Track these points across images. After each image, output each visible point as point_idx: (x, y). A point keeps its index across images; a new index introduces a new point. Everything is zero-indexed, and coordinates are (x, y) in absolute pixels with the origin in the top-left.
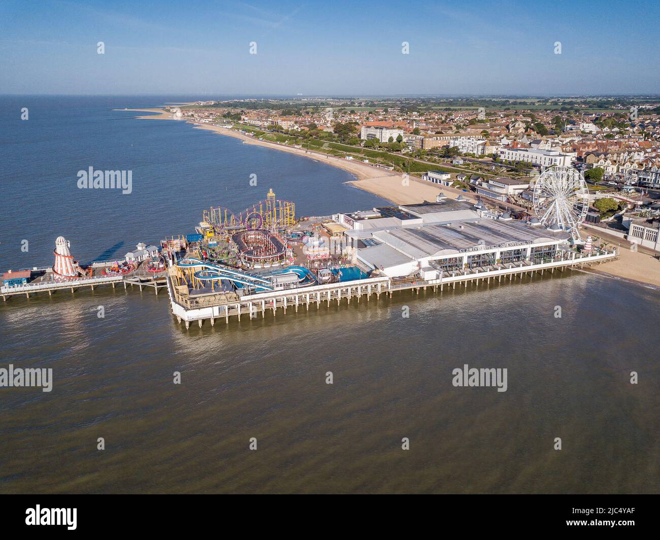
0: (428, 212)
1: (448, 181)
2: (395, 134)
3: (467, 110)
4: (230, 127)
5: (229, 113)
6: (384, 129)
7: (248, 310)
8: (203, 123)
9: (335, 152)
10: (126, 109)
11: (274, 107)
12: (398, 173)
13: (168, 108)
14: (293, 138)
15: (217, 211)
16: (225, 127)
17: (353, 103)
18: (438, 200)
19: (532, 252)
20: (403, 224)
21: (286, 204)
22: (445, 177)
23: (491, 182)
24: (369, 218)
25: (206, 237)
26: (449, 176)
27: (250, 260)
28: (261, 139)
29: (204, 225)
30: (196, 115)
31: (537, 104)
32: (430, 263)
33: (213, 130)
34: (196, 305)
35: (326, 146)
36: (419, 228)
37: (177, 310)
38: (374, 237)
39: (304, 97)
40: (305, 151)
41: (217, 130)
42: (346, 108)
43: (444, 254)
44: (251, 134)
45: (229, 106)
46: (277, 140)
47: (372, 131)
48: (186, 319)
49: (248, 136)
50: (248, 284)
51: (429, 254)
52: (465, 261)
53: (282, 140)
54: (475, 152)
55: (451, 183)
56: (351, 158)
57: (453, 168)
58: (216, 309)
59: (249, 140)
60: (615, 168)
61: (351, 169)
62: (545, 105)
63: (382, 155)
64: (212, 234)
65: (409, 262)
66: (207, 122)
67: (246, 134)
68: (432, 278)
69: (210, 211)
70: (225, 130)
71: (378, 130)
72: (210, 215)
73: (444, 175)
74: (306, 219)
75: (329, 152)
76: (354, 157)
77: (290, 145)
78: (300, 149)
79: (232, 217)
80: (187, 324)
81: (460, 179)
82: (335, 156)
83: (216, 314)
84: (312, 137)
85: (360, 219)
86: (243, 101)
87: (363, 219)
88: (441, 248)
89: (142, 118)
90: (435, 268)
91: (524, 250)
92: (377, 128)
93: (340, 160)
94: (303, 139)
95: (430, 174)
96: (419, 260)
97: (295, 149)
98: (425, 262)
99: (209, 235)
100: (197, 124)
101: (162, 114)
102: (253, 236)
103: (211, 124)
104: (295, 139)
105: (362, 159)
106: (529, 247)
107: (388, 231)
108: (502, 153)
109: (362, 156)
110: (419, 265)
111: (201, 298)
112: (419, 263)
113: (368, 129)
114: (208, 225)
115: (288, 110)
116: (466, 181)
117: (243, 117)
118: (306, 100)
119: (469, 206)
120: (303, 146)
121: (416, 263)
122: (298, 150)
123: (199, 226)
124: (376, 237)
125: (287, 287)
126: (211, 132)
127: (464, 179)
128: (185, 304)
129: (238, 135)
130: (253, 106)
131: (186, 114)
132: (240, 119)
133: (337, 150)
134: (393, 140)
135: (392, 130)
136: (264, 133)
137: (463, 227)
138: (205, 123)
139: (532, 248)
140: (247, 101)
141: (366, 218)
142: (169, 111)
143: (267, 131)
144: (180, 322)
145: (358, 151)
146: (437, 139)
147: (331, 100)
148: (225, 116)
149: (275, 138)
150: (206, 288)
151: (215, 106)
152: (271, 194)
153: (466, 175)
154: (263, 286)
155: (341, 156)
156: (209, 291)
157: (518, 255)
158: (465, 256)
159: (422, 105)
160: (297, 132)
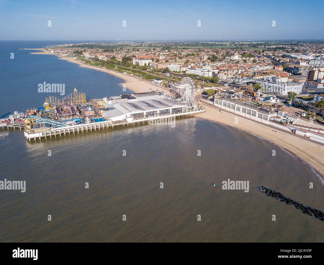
0: (141, 96)
1: (161, 83)
2: (147, 62)
3: (194, 48)
4: (76, 58)
5: (77, 51)
6: (142, 60)
7: (54, 134)
8: (63, 56)
9: (120, 70)
10: (26, 49)
11: (101, 47)
12: (143, 80)
13: (47, 48)
14: (103, 63)
15: (52, 98)
16: (73, 58)
17: (142, 45)
18: (149, 91)
19: (172, 110)
20: (129, 101)
21: (82, 94)
22: (160, 82)
23: (175, 83)
24: (115, 99)
25: (46, 109)
26: (161, 81)
27: (60, 116)
28: (88, 64)
29: (45, 103)
30: (60, 52)
31: (227, 45)
32: (130, 115)
33: (68, 60)
34: (33, 132)
35: (116, 68)
36: (133, 102)
37: (26, 135)
38: (114, 106)
39: (119, 41)
40: (107, 70)
41: (69, 60)
42: (137, 47)
43: (136, 112)
44: (85, 62)
45: (79, 47)
46: (96, 65)
47: (137, 60)
48: (29, 138)
49: (83, 63)
50: (56, 125)
51: (130, 112)
52: (145, 114)
53: (97, 65)
54: (177, 70)
55: (162, 84)
56: (126, 73)
57: (165, 78)
58: (41, 134)
59: (83, 65)
60: (226, 76)
61: (124, 78)
62: (231, 45)
63: (139, 72)
64: (49, 107)
65: (122, 115)
66: (65, 55)
67: (82, 62)
68: (130, 121)
69: (49, 98)
70: (73, 60)
71: (140, 60)
72: (49, 99)
73: (159, 81)
74: (92, 100)
75: (117, 70)
76: (127, 72)
77: (101, 67)
78: (105, 69)
79: (59, 100)
80: (30, 140)
81: (166, 82)
82: (119, 72)
83: (41, 135)
84: (111, 64)
85: (112, 99)
86: (88, 44)
87: (113, 99)
88: (136, 109)
89: (33, 53)
90: (131, 117)
91: (169, 109)
92: (139, 59)
93: (121, 74)
94: (107, 64)
95: (155, 80)
96: (126, 114)
97: (103, 69)
98: (128, 114)
99: (47, 107)
100: (60, 57)
101: (44, 51)
102: (66, 108)
103: (67, 57)
104: (103, 64)
105: (130, 73)
106: (171, 108)
107: (120, 104)
108: (187, 70)
109: (130, 72)
110: (126, 116)
111: (36, 130)
112: (126, 115)
113: (136, 60)
114: (48, 104)
115: (107, 49)
116: (168, 83)
117: (83, 53)
118: (120, 43)
119: (159, 94)
120: (106, 67)
121: (125, 115)
122: (104, 70)
123: (44, 104)
124: (115, 106)
125: (70, 125)
126: (66, 60)
127: (167, 82)
128: (28, 132)
129: (78, 62)
130: (91, 47)
131: (56, 52)
132: (82, 54)
133: (121, 69)
134: (146, 65)
135: (146, 60)
136: (90, 61)
137: (150, 102)
138: (64, 56)
139: (172, 109)
140: (90, 43)
141: (114, 99)
142: (48, 50)
143: (92, 61)
144: (27, 139)
145: (129, 70)
146: (163, 64)
147: (133, 43)
148: (75, 53)
149: (95, 64)
150: (39, 126)
151: (73, 46)
152: (75, 90)
153: (168, 81)
154: (62, 125)
155: (122, 72)
156: (40, 127)
157: (167, 112)
158: (145, 112)
159: (174, 46)
160: (105, 61)
